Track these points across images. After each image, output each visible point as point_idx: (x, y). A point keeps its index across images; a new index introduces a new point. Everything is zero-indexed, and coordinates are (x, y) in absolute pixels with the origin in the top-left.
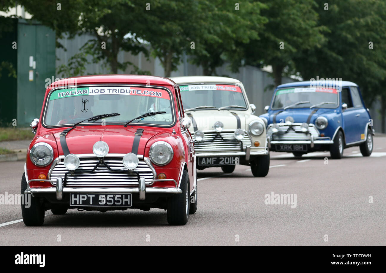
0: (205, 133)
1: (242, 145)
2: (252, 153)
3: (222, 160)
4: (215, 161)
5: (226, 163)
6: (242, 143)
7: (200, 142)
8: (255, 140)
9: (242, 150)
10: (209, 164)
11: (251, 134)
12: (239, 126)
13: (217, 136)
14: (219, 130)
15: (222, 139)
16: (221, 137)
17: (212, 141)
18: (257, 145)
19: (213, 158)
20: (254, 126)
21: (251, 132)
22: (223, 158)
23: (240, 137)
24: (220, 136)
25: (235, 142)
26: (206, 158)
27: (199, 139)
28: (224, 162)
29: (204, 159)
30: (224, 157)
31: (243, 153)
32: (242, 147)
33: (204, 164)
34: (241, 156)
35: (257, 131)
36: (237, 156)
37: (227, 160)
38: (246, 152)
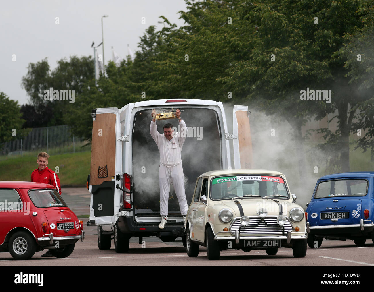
0: (251, 218)
1: (284, 230)
2: (292, 237)
3: (265, 242)
4: (259, 243)
5: (269, 246)
6: (284, 228)
7: (246, 226)
8: (295, 225)
9: (284, 234)
10: (254, 246)
11: (292, 220)
12: (281, 213)
13: (261, 221)
14: (263, 215)
15: (266, 224)
17: (257, 226)
18: (297, 230)
19: (257, 241)
20: (296, 212)
21: (292, 218)
22: (266, 241)
23: (281, 223)
24: (264, 221)
25: (277, 227)
26: (251, 240)
27: (244, 223)
28: (267, 244)
29: (249, 242)
30: (268, 240)
31: (285, 237)
32: (284, 232)
33: (249, 246)
34: (283, 240)
35: (297, 217)
36: (279, 240)
37: (270, 243)
38: (287, 236)
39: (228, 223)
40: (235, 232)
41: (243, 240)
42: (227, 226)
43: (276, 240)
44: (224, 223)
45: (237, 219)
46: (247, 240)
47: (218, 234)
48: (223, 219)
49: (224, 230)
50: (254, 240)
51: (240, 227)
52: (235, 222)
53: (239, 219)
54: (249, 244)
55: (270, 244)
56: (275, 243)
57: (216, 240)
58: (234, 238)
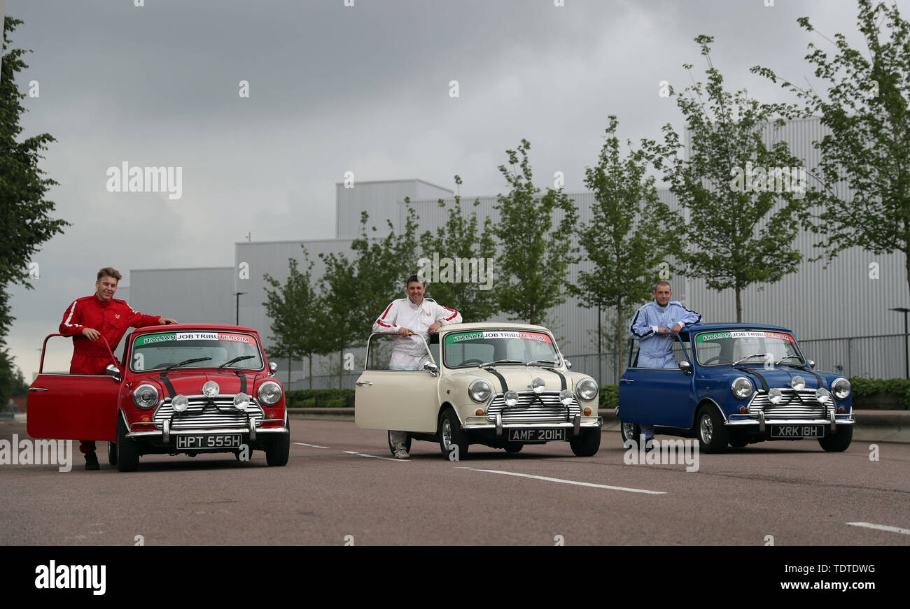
0: (520, 395)
1: (569, 413)
2: (582, 425)
3: (542, 433)
4: (532, 435)
5: (547, 438)
6: (569, 410)
7: (512, 407)
8: (584, 406)
9: (568, 420)
10: (524, 439)
11: (580, 397)
12: (564, 386)
13: (533, 399)
14: (538, 390)
15: (542, 404)
16: (540, 401)
17: (528, 406)
18: (587, 413)
19: (529, 431)
20: (585, 386)
21: (580, 394)
22: (543, 431)
23: (567, 402)
24: (540, 399)
25: (557, 408)
26: (520, 430)
27: (511, 402)
28: (544, 436)
29: (517, 432)
30: (545, 429)
31: (570, 425)
32: (569, 416)
33: (516, 439)
34: (568, 428)
35: (588, 392)
36: (562, 428)
37: (549, 433)
38: (574, 423)
39: (483, 402)
40: (494, 416)
41: (508, 429)
42: (483, 407)
43: (558, 429)
44: (478, 402)
45: (498, 397)
46: (513, 430)
47: (468, 419)
48: (476, 396)
49: (477, 414)
50: (524, 429)
51: (503, 409)
52: (494, 400)
53: (502, 396)
54: (516, 436)
55: (549, 436)
56: (557, 435)
57: (464, 430)
58: (494, 426)
